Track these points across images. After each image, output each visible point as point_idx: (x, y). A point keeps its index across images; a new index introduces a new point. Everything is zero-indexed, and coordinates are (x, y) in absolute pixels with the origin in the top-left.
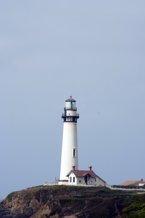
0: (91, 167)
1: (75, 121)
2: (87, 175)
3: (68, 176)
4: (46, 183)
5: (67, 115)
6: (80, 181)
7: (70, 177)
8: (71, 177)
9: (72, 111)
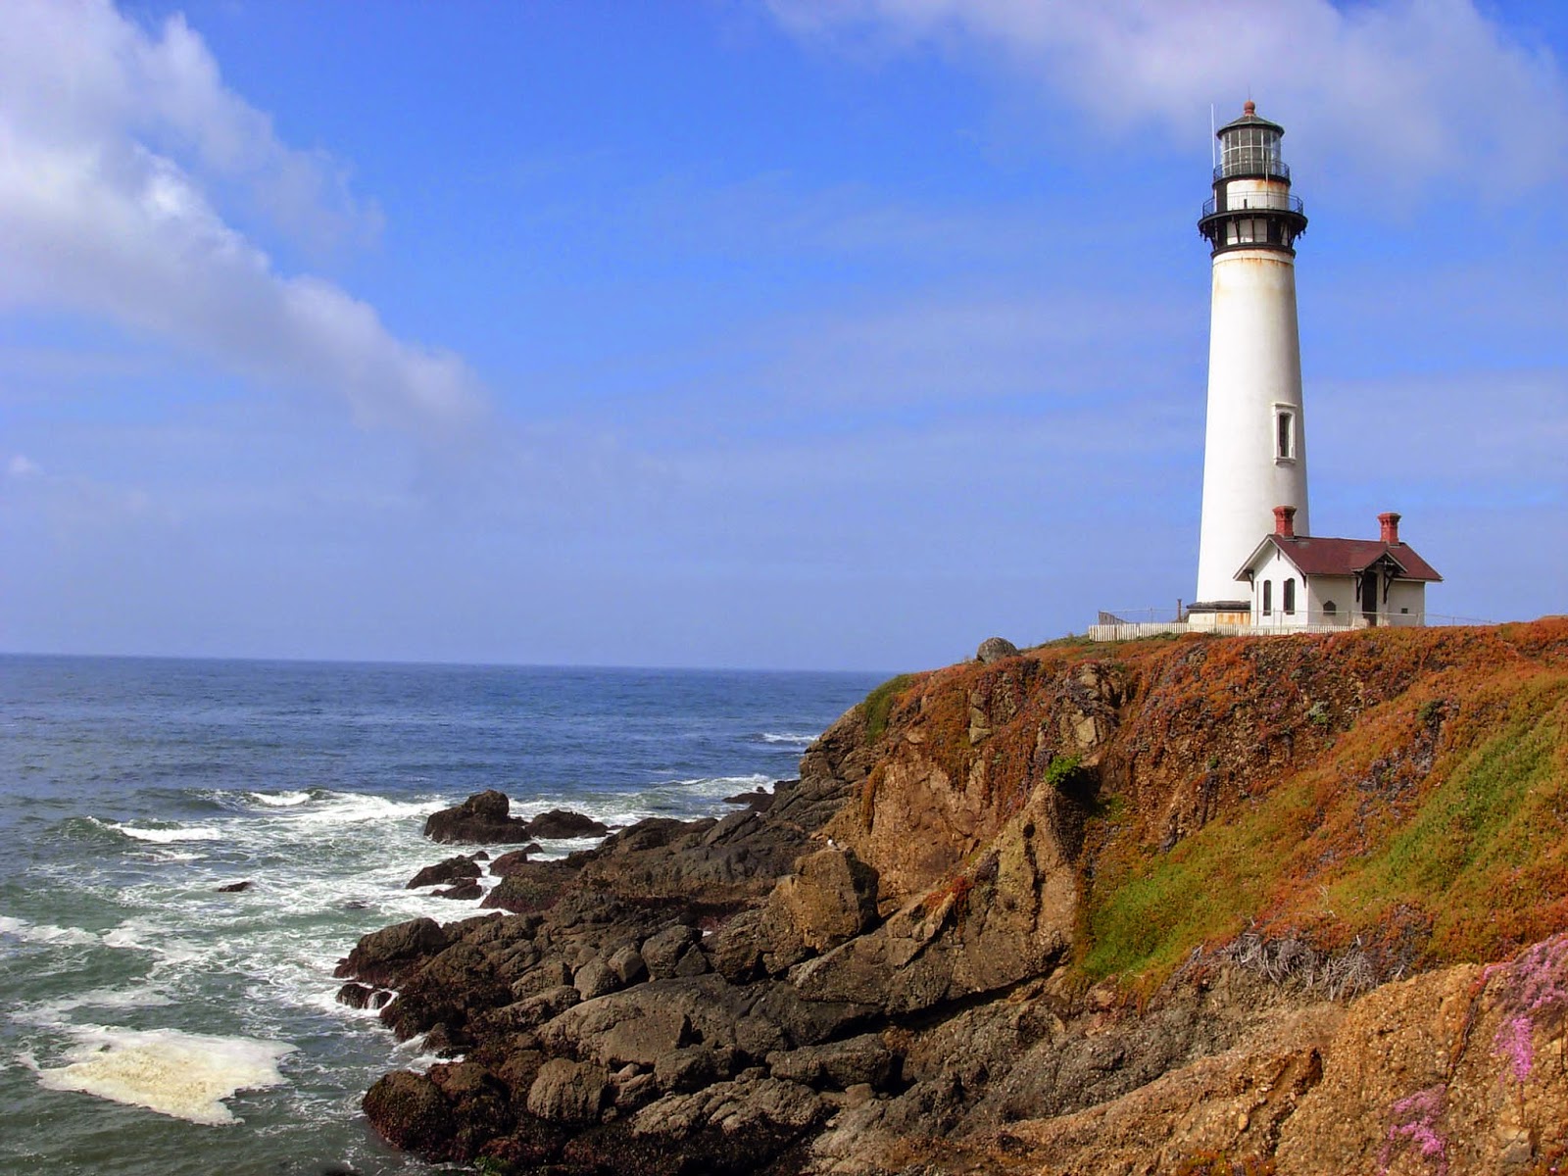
0: (1393, 520)
1: (1285, 243)
2: (1373, 566)
3: (1248, 574)
4: (1106, 618)
5: (1234, 204)
6: (1329, 607)
7: (1260, 579)
8: (1267, 584)
9: (1265, 185)
